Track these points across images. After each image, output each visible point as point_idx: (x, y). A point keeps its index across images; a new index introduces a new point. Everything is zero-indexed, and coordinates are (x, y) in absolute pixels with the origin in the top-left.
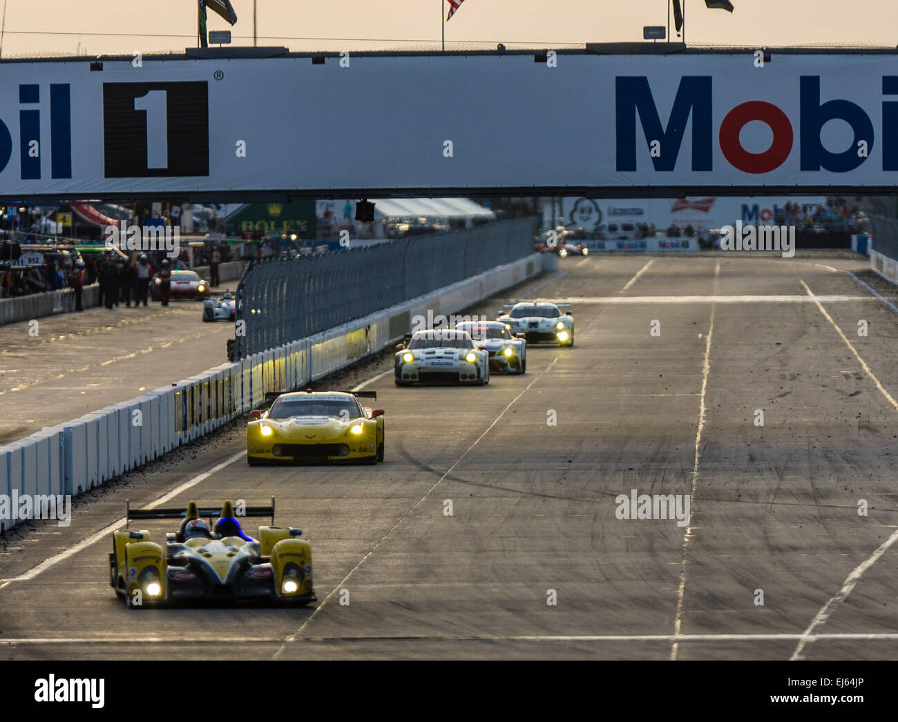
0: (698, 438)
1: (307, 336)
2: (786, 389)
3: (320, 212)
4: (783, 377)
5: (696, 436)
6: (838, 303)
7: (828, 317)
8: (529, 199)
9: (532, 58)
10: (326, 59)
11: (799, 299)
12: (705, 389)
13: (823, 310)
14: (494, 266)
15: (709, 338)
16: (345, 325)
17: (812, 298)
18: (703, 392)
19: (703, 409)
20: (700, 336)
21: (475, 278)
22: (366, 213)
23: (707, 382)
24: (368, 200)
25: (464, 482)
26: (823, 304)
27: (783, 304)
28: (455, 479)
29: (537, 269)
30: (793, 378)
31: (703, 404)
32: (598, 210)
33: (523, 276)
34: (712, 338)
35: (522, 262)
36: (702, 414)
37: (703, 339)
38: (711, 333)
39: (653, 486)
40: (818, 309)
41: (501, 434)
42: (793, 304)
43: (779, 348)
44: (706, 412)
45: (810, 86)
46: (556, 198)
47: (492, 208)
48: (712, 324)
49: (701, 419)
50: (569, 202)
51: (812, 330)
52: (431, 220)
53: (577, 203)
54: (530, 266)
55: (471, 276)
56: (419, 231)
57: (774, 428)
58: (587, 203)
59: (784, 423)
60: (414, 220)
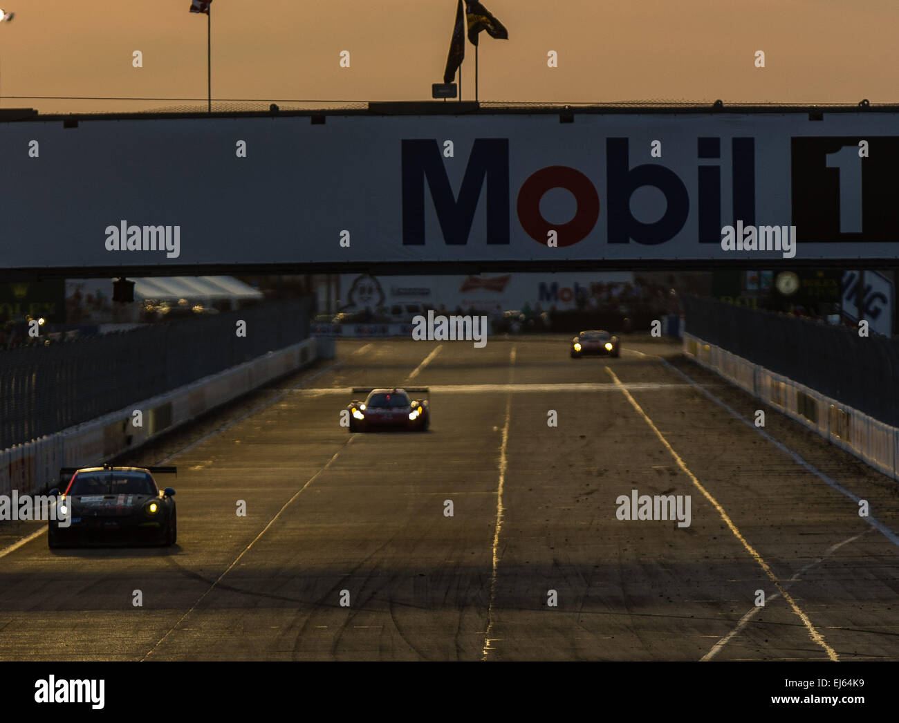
0: (496, 541)
1: (59, 431)
2: (592, 487)
3: (70, 293)
4: (589, 473)
5: (494, 539)
6: (649, 392)
7: (638, 407)
8: (301, 278)
9: (309, 120)
10: (80, 123)
11: (604, 387)
12: (503, 486)
13: (631, 399)
14: (265, 352)
15: (505, 432)
16: (100, 418)
17: (619, 385)
18: (500, 491)
19: (500, 508)
20: (495, 428)
21: (243, 366)
22: (125, 293)
23: (505, 480)
24: (127, 279)
25: (236, 590)
26: (631, 392)
27: (586, 394)
28: (228, 588)
29: (311, 357)
30: (600, 474)
31: (500, 504)
32: (380, 289)
33: (296, 364)
34: (509, 431)
35: (295, 349)
36: (499, 514)
37: (499, 433)
38: (507, 424)
39: (446, 594)
40: (626, 398)
41: (276, 537)
42: (598, 394)
43: (584, 442)
44: (503, 512)
45: (617, 149)
46: (333, 276)
47: (261, 288)
48: (508, 415)
49: (498, 520)
50: (347, 280)
51: (620, 421)
52: (192, 302)
53: (356, 281)
54: (304, 353)
55: (239, 363)
56: (180, 313)
57: (581, 529)
58: (367, 282)
59: (591, 524)
60: (173, 302)
